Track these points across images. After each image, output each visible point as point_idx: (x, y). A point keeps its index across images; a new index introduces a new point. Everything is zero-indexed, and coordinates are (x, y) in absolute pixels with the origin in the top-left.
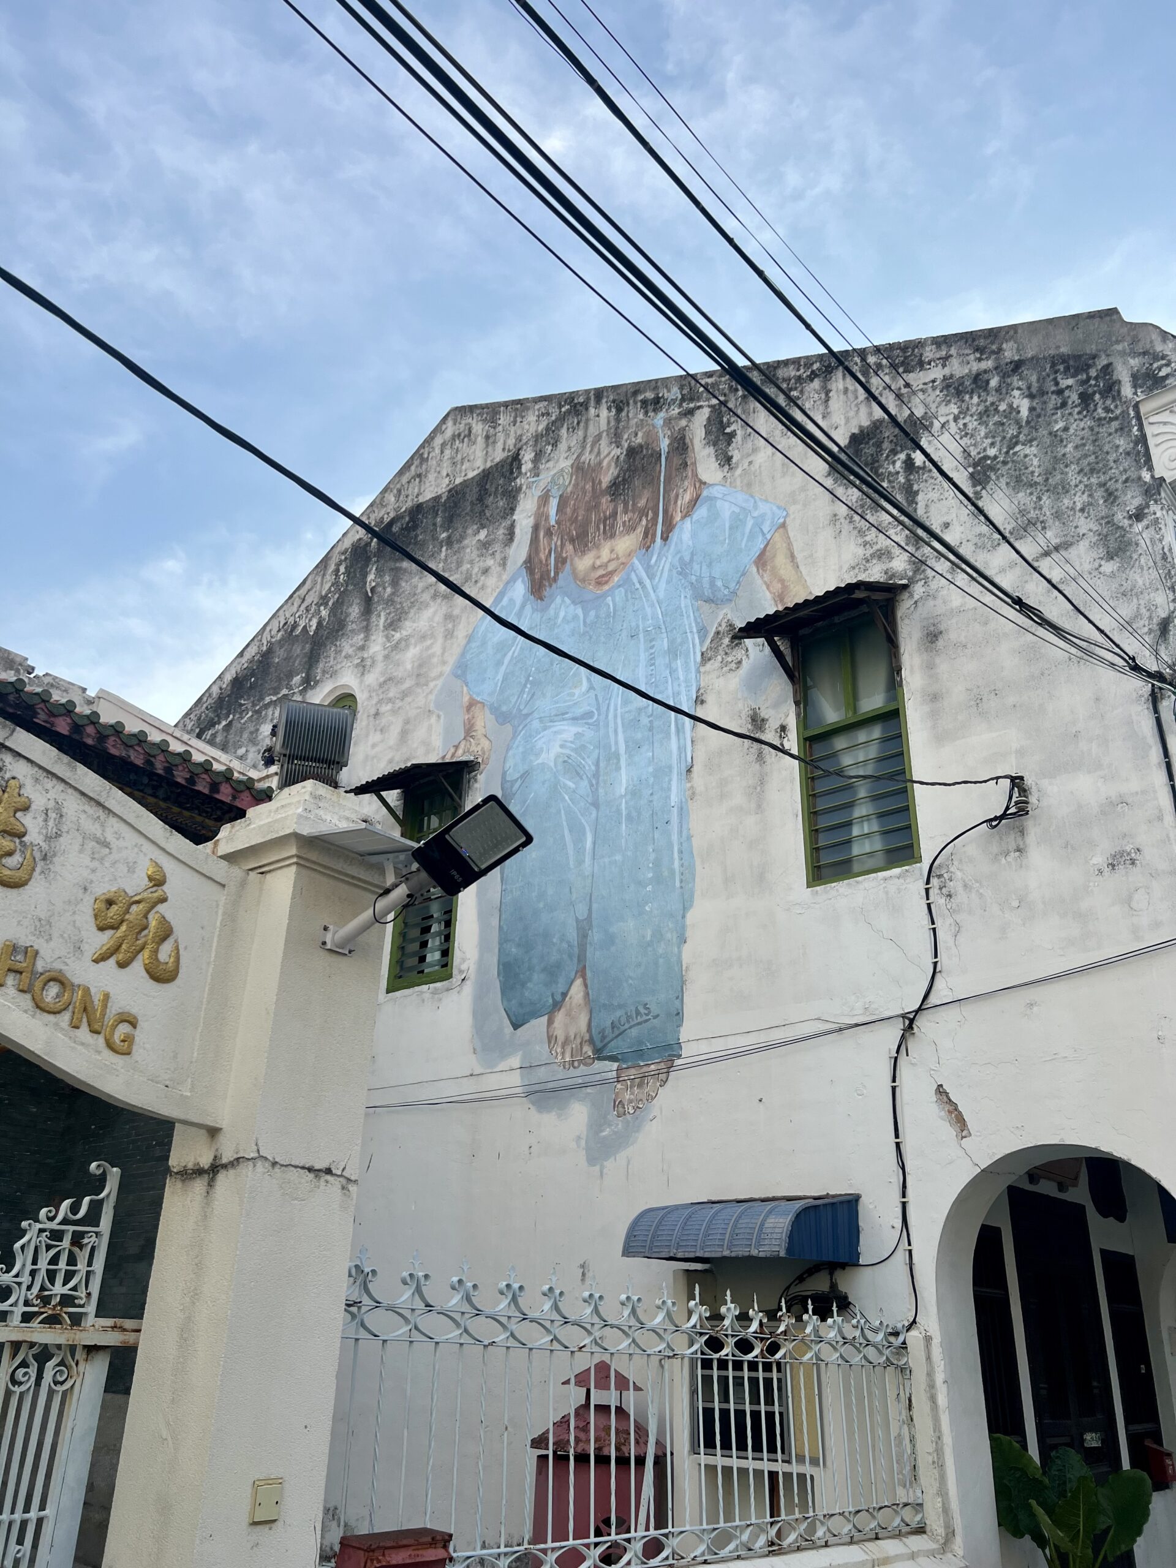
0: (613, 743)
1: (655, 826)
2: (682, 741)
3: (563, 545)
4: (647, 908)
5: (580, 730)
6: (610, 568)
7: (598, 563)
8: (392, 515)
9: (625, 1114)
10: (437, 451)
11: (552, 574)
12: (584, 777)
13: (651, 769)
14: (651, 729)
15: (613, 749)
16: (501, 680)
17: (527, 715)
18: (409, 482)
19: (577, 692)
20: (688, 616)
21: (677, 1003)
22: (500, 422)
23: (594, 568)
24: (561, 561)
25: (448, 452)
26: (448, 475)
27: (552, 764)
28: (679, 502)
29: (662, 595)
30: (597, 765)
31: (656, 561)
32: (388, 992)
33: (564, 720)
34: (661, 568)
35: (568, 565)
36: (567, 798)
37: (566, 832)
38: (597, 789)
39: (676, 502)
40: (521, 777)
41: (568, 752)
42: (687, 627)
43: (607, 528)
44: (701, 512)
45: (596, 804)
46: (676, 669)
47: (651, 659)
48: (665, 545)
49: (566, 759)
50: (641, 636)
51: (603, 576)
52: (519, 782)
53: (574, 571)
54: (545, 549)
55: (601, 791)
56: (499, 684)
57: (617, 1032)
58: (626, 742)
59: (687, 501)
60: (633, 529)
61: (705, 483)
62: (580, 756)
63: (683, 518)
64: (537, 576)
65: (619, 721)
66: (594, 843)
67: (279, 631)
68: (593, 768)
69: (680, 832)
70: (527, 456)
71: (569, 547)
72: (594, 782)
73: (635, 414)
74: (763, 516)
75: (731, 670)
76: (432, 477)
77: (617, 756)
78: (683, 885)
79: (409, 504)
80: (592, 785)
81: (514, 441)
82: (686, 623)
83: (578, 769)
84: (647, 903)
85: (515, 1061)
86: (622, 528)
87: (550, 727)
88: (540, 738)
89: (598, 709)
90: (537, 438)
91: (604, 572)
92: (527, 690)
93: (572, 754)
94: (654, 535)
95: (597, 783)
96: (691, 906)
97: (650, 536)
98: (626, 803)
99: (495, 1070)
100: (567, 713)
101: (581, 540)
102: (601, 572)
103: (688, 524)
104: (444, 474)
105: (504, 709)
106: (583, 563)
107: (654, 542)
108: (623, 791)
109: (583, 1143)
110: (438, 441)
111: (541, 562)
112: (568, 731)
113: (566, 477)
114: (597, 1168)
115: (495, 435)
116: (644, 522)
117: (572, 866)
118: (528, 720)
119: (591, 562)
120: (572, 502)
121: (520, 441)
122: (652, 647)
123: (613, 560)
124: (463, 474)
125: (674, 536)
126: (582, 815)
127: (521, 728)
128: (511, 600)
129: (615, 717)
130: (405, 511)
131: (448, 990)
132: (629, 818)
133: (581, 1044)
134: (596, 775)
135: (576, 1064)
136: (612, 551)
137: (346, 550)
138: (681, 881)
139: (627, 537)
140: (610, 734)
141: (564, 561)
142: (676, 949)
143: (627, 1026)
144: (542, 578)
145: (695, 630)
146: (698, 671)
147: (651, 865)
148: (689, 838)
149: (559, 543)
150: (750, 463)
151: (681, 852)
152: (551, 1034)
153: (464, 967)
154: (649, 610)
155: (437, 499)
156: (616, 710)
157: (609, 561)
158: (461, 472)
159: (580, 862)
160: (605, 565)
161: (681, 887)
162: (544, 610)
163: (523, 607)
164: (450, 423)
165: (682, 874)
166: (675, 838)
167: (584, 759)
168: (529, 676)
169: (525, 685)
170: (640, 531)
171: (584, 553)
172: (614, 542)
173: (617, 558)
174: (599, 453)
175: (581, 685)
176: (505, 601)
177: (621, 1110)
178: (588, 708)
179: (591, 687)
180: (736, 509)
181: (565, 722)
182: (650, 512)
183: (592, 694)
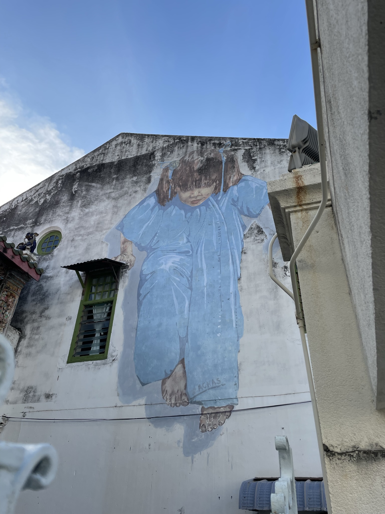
0: (200, 264)
1: (222, 300)
2: (235, 268)
3: (175, 187)
4: (218, 335)
5: (183, 257)
6: (198, 198)
7: (192, 196)
8: (88, 165)
9: (206, 431)
10: (114, 146)
11: (169, 197)
12: (185, 277)
13: (219, 277)
14: (219, 261)
15: (200, 267)
17: (155, 249)
18: (98, 155)
19: (181, 242)
20: (237, 221)
21: (236, 379)
22: (145, 141)
23: (190, 197)
24: (174, 193)
25: (119, 148)
26: (118, 155)
27: (168, 270)
28: (231, 180)
29: (224, 211)
30: (192, 272)
31: (221, 198)
32: (68, 362)
33: (174, 253)
34: (223, 201)
35: (177, 196)
36: (175, 284)
37: (175, 299)
38: (191, 282)
39: (230, 179)
40: (151, 273)
41: (176, 266)
42: (237, 224)
43: (197, 184)
44: (242, 184)
45: (191, 288)
46: (232, 239)
47: (219, 234)
48: (225, 193)
49: (175, 268)
50: (214, 225)
51: (195, 201)
52: (150, 275)
53: (180, 197)
54: (166, 188)
55: (194, 283)
56: (141, 235)
57: (201, 391)
58: (207, 265)
59: (235, 180)
60: (210, 186)
61: (243, 175)
62: (183, 268)
63: (234, 185)
64: (162, 197)
65: (203, 256)
66: (190, 305)
67: (22, 201)
68: (189, 273)
69: (235, 304)
70: (158, 155)
71: (178, 189)
72: (190, 279)
73: (210, 147)
75: (259, 242)
76: (110, 155)
77: (202, 270)
78: (237, 326)
79: (98, 163)
80: (188, 280)
81: (152, 148)
82: (236, 223)
83: (181, 273)
84: (218, 333)
85: (142, 401)
86: (204, 185)
87: (167, 255)
88: (162, 259)
89: (192, 250)
90: (163, 149)
91: (195, 200)
92: (155, 239)
93: (178, 266)
94: (220, 189)
95: (192, 280)
96: (242, 336)
97: (217, 189)
98: (207, 289)
99: (130, 405)
100: (176, 250)
101: (185, 187)
102: (194, 199)
103: (235, 188)
104: (117, 154)
105: (143, 245)
106: (185, 195)
107: (220, 192)
108: (205, 284)
109: (181, 444)
110: (114, 143)
111: (164, 192)
112: (177, 258)
113: (177, 164)
114: (190, 458)
115: (143, 145)
116: (215, 184)
117: (177, 313)
118: (155, 251)
119: (189, 195)
120: (180, 173)
121: (155, 148)
122: (220, 230)
123: (200, 196)
124: (126, 156)
125: (229, 191)
126: (183, 292)
127: (151, 253)
128: (148, 205)
129: (201, 254)
130: (95, 165)
131: (104, 364)
132: (208, 295)
133: (181, 395)
134: (191, 276)
135: (178, 405)
136: (199, 192)
137: (63, 175)
138: (236, 325)
139: (206, 188)
140: (198, 261)
141: (176, 193)
142: (234, 355)
143: (207, 388)
144: (164, 197)
145: (240, 226)
146: (242, 241)
147: (220, 317)
148: (240, 307)
149: (173, 186)
150: (264, 170)
151: (236, 312)
152: (163, 389)
153: (114, 354)
154: (217, 216)
155: (112, 163)
156: (201, 251)
157: (198, 196)
158: (125, 155)
159: (182, 312)
160: (196, 197)
161: (236, 328)
162: (164, 210)
163: (154, 207)
164: (120, 138)
165: (237, 322)
166: (233, 307)
167: (184, 269)
168: (156, 234)
169: (154, 237)
170: (213, 187)
171: (185, 191)
172: (200, 189)
173: (202, 195)
174: (193, 158)
175: (184, 240)
176: (145, 204)
177: (204, 429)
178: (187, 249)
179: (188, 241)
180: (258, 185)
181: (175, 254)
182: (217, 181)
183: (189, 244)
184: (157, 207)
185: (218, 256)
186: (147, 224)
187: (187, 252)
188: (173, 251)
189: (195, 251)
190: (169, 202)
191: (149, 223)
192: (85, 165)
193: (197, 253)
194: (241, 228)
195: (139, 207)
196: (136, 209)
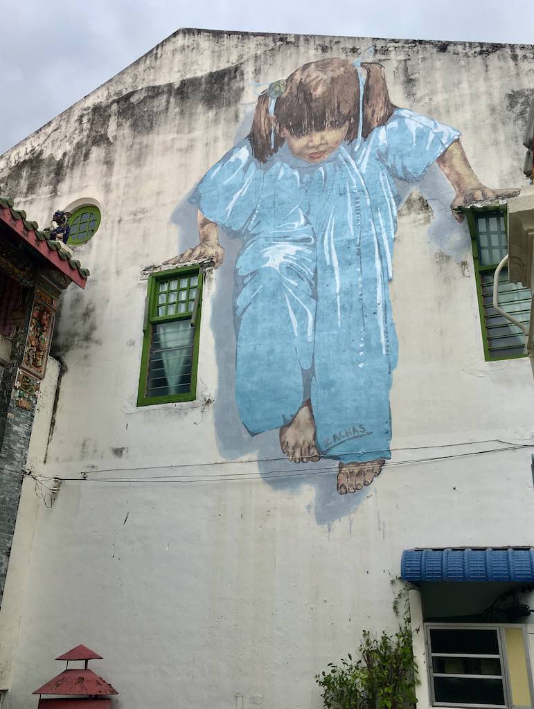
0: (328, 259)
1: (365, 315)
2: (384, 264)
3: (281, 130)
4: (360, 366)
5: (300, 249)
6: (322, 149)
7: (311, 144)
8: (130, 90)
9: (346, 493)
10: (169, 54)
11: (273, 147)
12: (305, 279)
13: (360, 279)
14: (359, 254)
15: (328, 263)
16: (230, 210)
17: (254, 235)
18: (144, 71)
19: (296, 224)
20: (386, 187)
21: (387, 426)
22: (224, 43)
24: (280, 141)
25: (178, 57)
26: (179, 71)
28: (375, 116)
29: (364, 171)
30: (316, 271)
31: (359, 149)
32: (138, 405)
33: (286, 241)
34: (363, 154)
35: (285, 144)
36: (290, 291)
37: (291, 313)
38: (316, 288)
39: (373, 115)
40: (251, 274)
41: (291, 262)
42: (385, 193)
43: (318, 124)
44: (393, 124)
45: (315, 296)
46: (378, 218)
47: (357, 210)
48: (365, 140)
49: (289, 266)
50: (348, 195)
51: (315, 153)
52: (249, 277)
53: (291, 148)
54: (266, 130)
55: (319, 289)
56: (230, 212)
57: (338, 442)
58: (339, 261)
59: (382, 116)
60: (340, 126)
61: (396, 107)
62: (301, 265)
63: (379, 126)
64: (260, 147)
65: (333, 246)
66: (315, 322)
69: (386, 321)
70: (249, 69)
71: (286, 132)
72: (313, 283)
73: (336, 54)
74: (442, 133)
76: (165, 70)
77: (332, 268)
78: (389, 353)
79: (145, 85)
80: (311, 285)
81: (236, 58)
83: (299, 273)
85: (254, 456)
86: (329, 125)
87: (274, 244)
88: (266, 251)
89: (315, 237)
90: (256, 57)
92: (253, 218)
93: (294, 263)
94: (356, 133)
95: (316, 284)
96: (395, 367)
97: (352, 134)
98: (340, 298)
99: (237, 461)
100: (288, 237)
101: (298, 130)
102: (314, 151)
103: (383, 130)
104: (176, 70)
106: (299, 143)
107: (357, 137)
108: (338, 291)
109: (313, 510)
110: (169, 47)
111: (262, 137)
112: (292, 249)
113: (282, 87)
114: (326, 526)
115: (221, 51)
116: (347, 123)
117: (296, 335)
118: (255, 238)
119: (305, 143)
120: (288, 104)
121: (242, 58)
122: (358, 203)
123: (324, 144)
124: (193, 72)
125: (373, 135)
126: (304, 303)
127: (249, 243)
128: (238, 160)
129: (329, 243)
130: (142, 89)
131: (193, 408)
132: (343, 308)
133: (309, 447)
134: (315, 278)
135: (305, 460)
136: (322, 138)
137: (89, 108)
138: (387, 351)
139: (334, 132)
140: (325, 253)
141: (283, 140)
142: (384, 393)
143: (345, 439)
145: (391, 196)
147: (362, 339)
148: (392, 324)
149: (278, 128)
150: (431, 99)
151: (386, 332)
152: (283, 440)
153: (206, 394)
155: (170, 85)
156: (329, 238)
157: (321, 144)
158: (190, 71)
159: (304, 333)
160: (317, 147)
161: (387, 355)
162: (266, 169)
163: (248, 164)
164: (180, 37)
165: (388, 346)
166: (381, 323)
167: (304, 267)
168: (255, 210)
169: (252, 216)
170: (344, 129)
171: (299, 137)
172: (324, 133)
173: (327, 143)
174: (309, 76)
175: (300, 220)
176: (232, 159)
177: (343, 490)
178: (306, 236)
179: (308, 222)
180: (421, 127)
181: (287, 243)
182: (352, 118)
183: (308, 227)
184: (253, 165)
185: (357, 246)
186: (239, 193)
187: (307, 240)
188: (284, 238)
189: (319, 238)
190: (271, 155)
191: (241, 193)
192: (124, 90)
193: (322, 242)
194: (393, 200)
195: (223, 165)
196: (219, 168)
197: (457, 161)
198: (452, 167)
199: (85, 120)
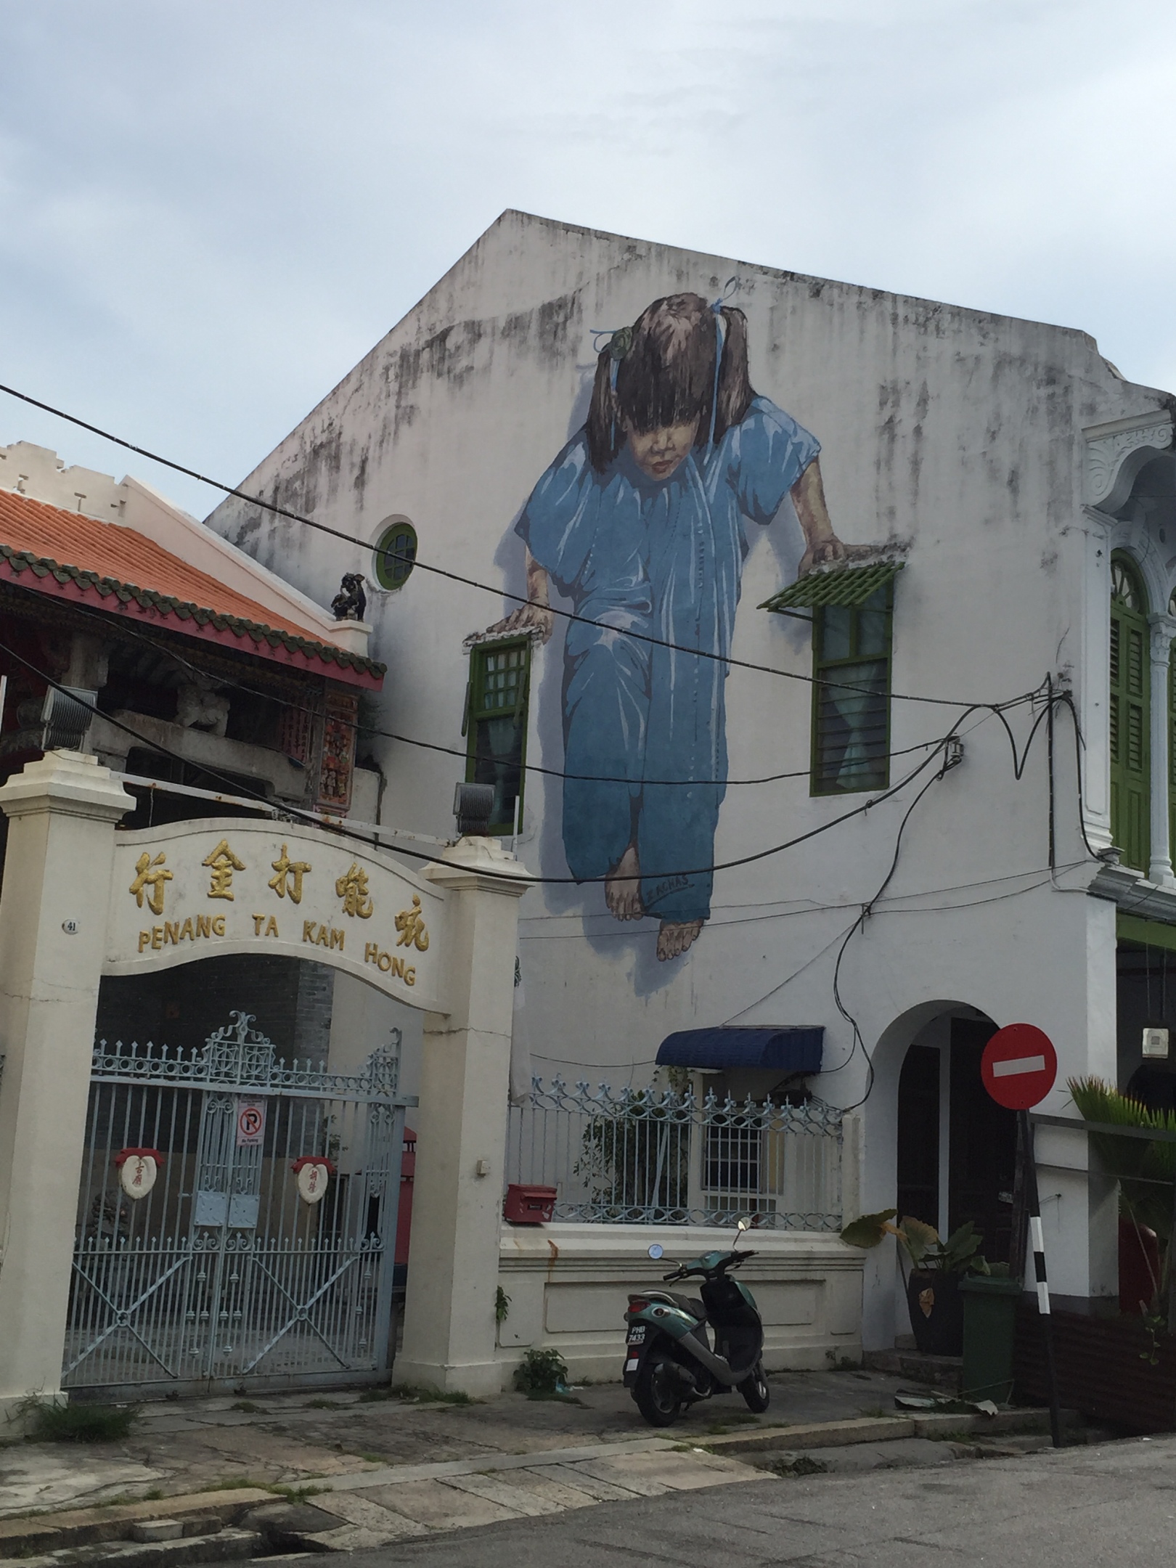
1: (698, 724)
2: (723, 649)
4: (688, 796)
5: (636, 618)
6: (668, 457)
7: (656, 448)
9: (665, 959)
10: (493, 260)
11: (612, 448)
12: (639, 666)
13: (696, 671)
14: (697, 633)
17: (588, 593)
18: (462, 287)
19: (634, 579)
20: (734, 532)
22: (560, 248)
23: (651, 452)
24: (621, 436)
25: (504, 266)
26: (505, 297)
27: (610, 649)
28: (731, 407)
29: (712, 499)
31: (708, 462)
33: (622, 605)
34: (712, 471)
35: (627, 442)
38: (650, 680)
39: (728, 405)
40: (582, 654)
41: (625, 639)
42: (732, 539)
43: (665, 413)
44: (749, 423)
45: (648, 693)
46: (721, 580)
47: (700, 563)
48: (717, 447)
49: (623, 645)
50: (692, 537)
51: (660, 464)
52: (580, 660)
53: (633, 450)
54: (605, 417)
55: (653, 684)
56: (561, 555)
57: (661, 895)
59: (738, 407)
60: (689, 420)
61: (755, 393)
62: (636, 645)
63: (734, 424)
64: (598, 446)
65: (671, 618)
66: (646, 730)
68: (647, 659)
69: (718, 735)
71: (629, 424)
72: (647, 673)
76: (487, 290)
79: (464, 317)
80: (645, 676)
81: (574, 278)
82: (732, 534)
83: (634, 657)
86: (678, 417)
87: (609, 610)
89: (652, 602)
90: (598, 280)
91: (661, 460)
92: (587, 566)
93: (628, 642)
94: (707, 434)
95: (650, 675)
96: (723, 799)
97: (703, 434)
98: (674, 698)
99: (563, 915)
100: (625, 599)
101: (642, 422)
103: (737, 432)
104: (502, 294)
105: (566, 580)
106: (643, 443)
107: (708, 441)
108: (672, 687)
109: (633, 978)
111: (601, 429)
112: (627, 619)
113: (627, 340)
114: (643, 998)
115: (556, 261)
116: (698, 415)
117: (626, 747)
118: (590, 597)
119: (649, 445)
120: (633, 372)
121: (581, 279)
122: (702, 551)
123: (670, 449)
125: (726, 441)
126: (636, 702)
127: (581, 604)
128: (573, 465)
129: (668, 614)
130: (460, 324)
131: (518, 844)
132: (676, 712)
133: (633, 901)
134: (650, 666)
135: (628, 917)
136: (669, 439)
138: (716, 776)
139: (682, 429)
140: (662, 629)
141: (624, 437)
142: (709, 834)
143: (669, 891)
144: (602, 447)
145: (738, 543)
148: (725, 741)
149: (619, 415)
151: (717, 751)
152: (607, 895)
153: (532, 825)
154: (700, 513)
155: (495, 321)
156: (668, 607)
157: (666, 449)
158: (519, 298)
159: (634, 746)
160: (662, 453)
161: (716, 782)
162: (604, 486)
163: (584, 474)
164: (506, 227)
165: (717, 770)
166: (713, 741)
167: (639, 649)
168: (589, 552)
169: (585, 562)
170: (694, 425)
171: (642, 434)
172: (672, 430)
173: (674, 448)
174: (659, 324)
175: (638, 574)
176: (566, 464)
177: (662, 956)
178: (643, 599)
179: (646, 578)
181: (622, 608)
182: (705, 407)
183: (647, 585)
184: (589, 475)
185: (696, 620)
186: (572, 522)
187: (643, 606)
188: (620, 600)
189: (658, 606)
190: (611, 461)
191: (575, 523)
193: (660, 611)
194: (739, 550)
195: (555, 473)
196: (550, 478)
197: (812, 494)
198: (806, 505)
199: (392, 374)
